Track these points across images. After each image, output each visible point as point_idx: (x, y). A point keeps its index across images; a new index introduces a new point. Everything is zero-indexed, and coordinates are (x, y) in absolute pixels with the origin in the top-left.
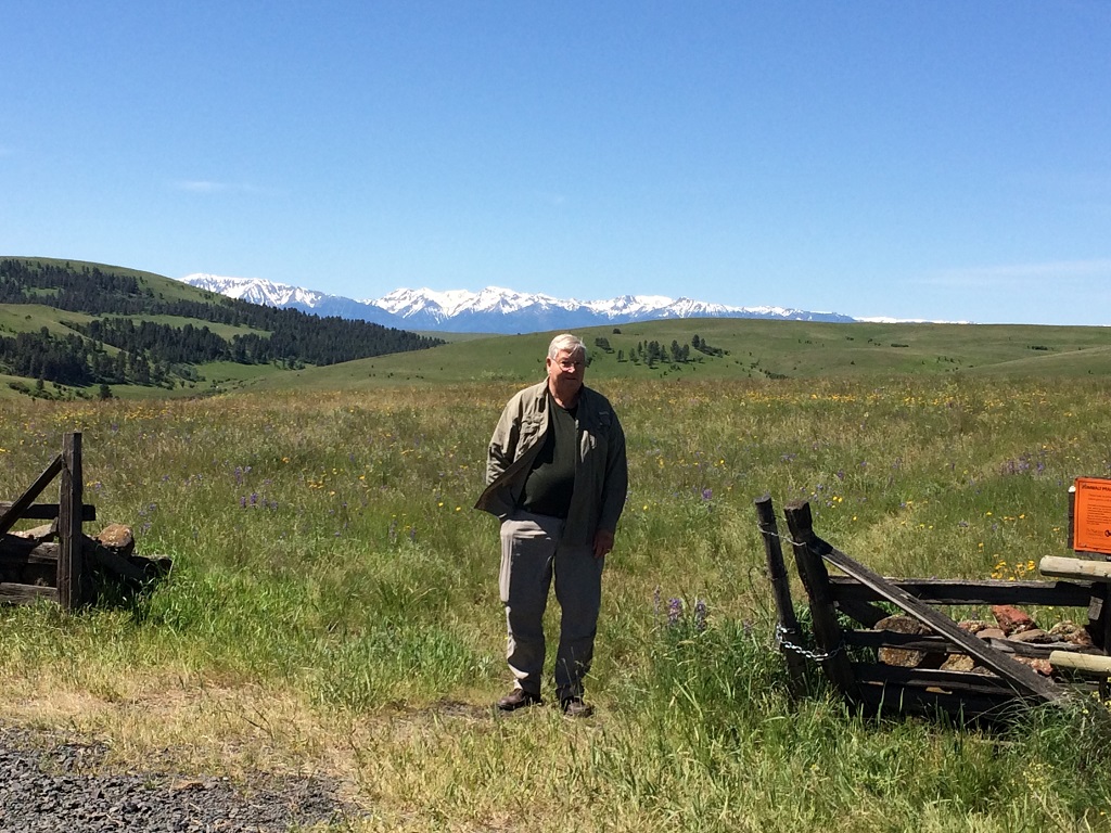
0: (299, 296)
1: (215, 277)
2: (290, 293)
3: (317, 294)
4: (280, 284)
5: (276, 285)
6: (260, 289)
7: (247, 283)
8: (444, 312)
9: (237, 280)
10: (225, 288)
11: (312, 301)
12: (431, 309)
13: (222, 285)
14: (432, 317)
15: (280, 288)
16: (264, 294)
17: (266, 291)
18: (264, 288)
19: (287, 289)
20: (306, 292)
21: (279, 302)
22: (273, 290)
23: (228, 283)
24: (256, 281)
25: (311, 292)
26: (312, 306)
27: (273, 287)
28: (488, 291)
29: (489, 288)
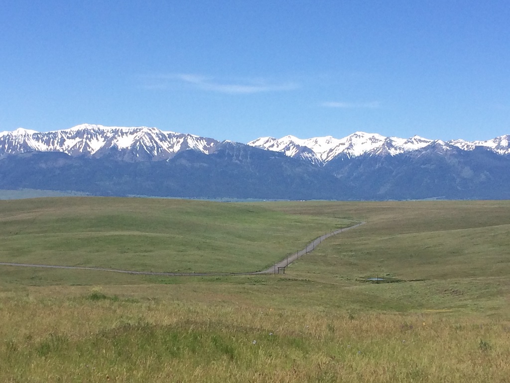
0: (191, 143)
1: (102, 127)
2: (182, 140)
3: (209, 141)
4: (169, 133)
5: (166, 133)
6: (151, 138)
7: (135, 131)
8: (318, 156)
9: (125, 129)
10: (114, 137)
11: (205, 148)
12: (306, 154)
13: (110, 135)
14: (308, 162)
15: (170, 136)
16: (156, 142)
17: (157, 139)
18: (154, 136)
19: (177, 137)
20: (197, 139)
21: (171, 150)
22: (163, 138)
23: (115, 132)
24: (145, 129)
25: (201, 138)
26: (207, 152)
27: (163, 135)
28: (357, 136)
29: (358, 133)
